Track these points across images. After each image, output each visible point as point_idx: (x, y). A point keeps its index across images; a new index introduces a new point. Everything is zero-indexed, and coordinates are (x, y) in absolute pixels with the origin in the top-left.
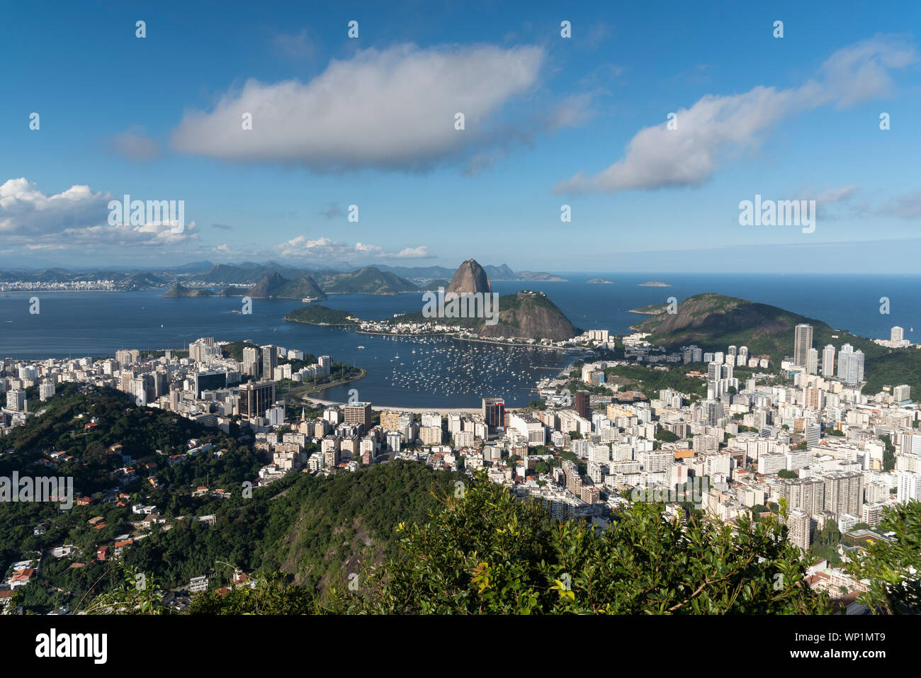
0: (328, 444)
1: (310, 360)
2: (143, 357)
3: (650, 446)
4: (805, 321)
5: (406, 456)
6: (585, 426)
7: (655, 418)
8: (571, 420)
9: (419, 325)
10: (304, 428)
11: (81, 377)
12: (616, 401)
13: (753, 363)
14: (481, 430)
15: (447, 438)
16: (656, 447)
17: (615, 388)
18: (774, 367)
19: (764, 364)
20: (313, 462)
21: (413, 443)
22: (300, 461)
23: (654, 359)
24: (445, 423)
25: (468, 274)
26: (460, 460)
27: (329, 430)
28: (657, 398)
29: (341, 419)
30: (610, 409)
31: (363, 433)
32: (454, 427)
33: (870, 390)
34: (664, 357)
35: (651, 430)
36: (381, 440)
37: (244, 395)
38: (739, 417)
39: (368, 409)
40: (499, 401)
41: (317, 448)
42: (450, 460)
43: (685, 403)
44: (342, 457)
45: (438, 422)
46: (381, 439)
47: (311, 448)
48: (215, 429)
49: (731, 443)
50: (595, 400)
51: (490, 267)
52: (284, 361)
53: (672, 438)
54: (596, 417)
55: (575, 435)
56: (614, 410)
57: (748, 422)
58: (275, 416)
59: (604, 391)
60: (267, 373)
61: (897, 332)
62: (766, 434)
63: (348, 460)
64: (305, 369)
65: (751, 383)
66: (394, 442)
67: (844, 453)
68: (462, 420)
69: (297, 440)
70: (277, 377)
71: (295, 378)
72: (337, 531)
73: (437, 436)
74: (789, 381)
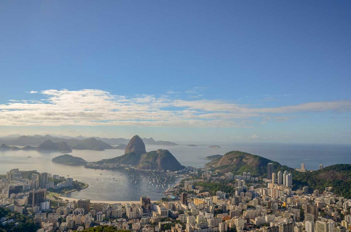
0: (69, 218)
3: (212, 216)
8: (179, 206)
9: (113, 164)
12: (198, 197)
13: (253, 179)
15: (124, 215)
17: (198, 192)
18: (261, 181)
19: (257, 179)
22: (56, 226)
23: (214, 178)
24: (124, 208)
27: (70, 212)
28: (215, 195)
29: (76, 207)
31: (86, 213)
33: (294, 188)
34: (218, 177)
36: (94, 216)
38: (247, 202)
39: (88, 202)
41: (64, 220)
42: (125, 225)
43: (227, 197)
44: (76, 224)
45: (120, 208)
49: (245, 213)
51: (145, 138)
54: (189, 204)
56: (197, 201)
57: (251, 203)
59: (194, 193)
63: (78, 226)
64: (60, 184)
65: (252, 187)
71: (55, 188)
73: (120, 214)
74: (266, 186)
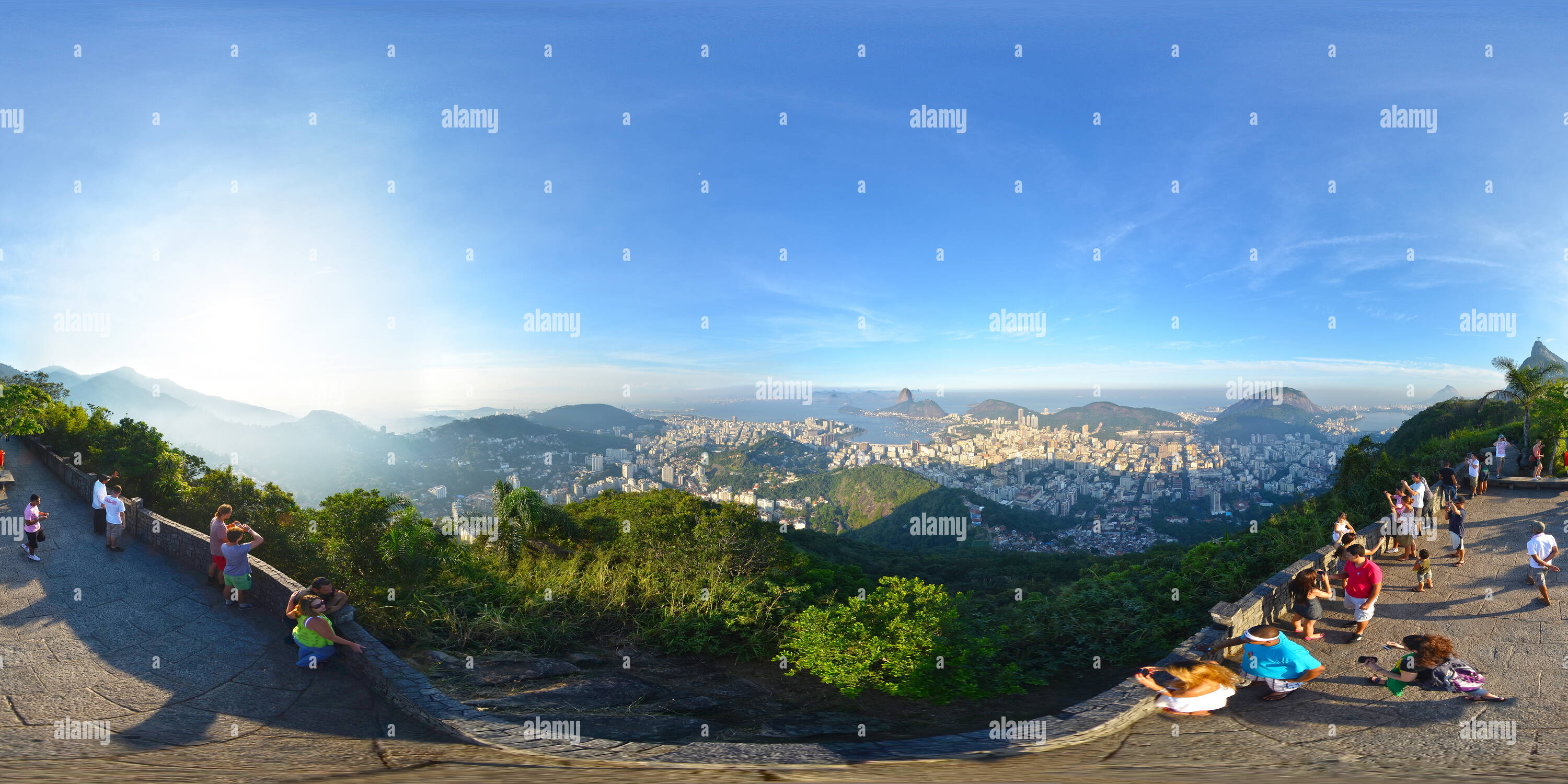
0: (853, 457)
1: (846, 426)
2: (791, 423)
3: (973, 454)
4: (1021, 407)
5: (884, 462)
6: (950, 449)
7: (974, 444)
8: (944, 447)
10: (844, 451)
11: (773, 429)
12: (961, 439)
13: (1006, 423)
14: (911, 452)
15: (898, 455)
16: (975, 454)
17: (960, 435)
18: (1013, 424)
19: (1010, 422)
20: (847, 463)
21: (884, 456)
22: (842, 463)
24: (897, 449)
25: (905, 393)
26: (903, 463)
27: (853, 452)
28: (975, 437)
29: (858, 448)
30: (958, 442)
31: (866, 453)
32: (900, 451)
33: (1040, 429)
35: (973, 449)
37: (823, 437)
39: (868, 444)
40: (917, 441)
41: (849, 458)
42: (899, 463)
43: (985, 438)
44: (857, 461)
45: (894, 449)
46: (873, 456)
47: (846, 458)
48: (813, 449)
49: (1000, 451)
50: (953, 440)
52: (837, 426)
53: (980, 451)
54: (954, 446)
55: (946, 453)
56: (960, 443)
57: (1005, 443)
58: (834, 445)
59: (956, 436)
60: (831, 431)
61: (1046, 409)
62: (1011, 446)
63: (860, 463)
64: (845, 429)
65: (1006, 430)
66: (877, 458)
67: (1034, 449)
68: (903, 448)
69: (841, 455)
70: (835, 432)
71: (841, 433)
72: (856, 487)
73: (894, 455)
